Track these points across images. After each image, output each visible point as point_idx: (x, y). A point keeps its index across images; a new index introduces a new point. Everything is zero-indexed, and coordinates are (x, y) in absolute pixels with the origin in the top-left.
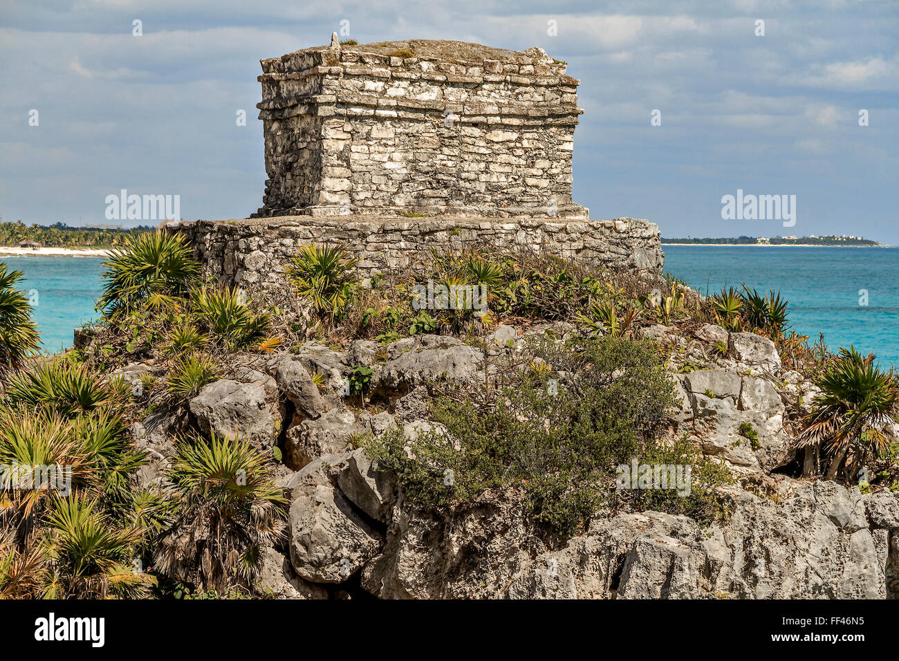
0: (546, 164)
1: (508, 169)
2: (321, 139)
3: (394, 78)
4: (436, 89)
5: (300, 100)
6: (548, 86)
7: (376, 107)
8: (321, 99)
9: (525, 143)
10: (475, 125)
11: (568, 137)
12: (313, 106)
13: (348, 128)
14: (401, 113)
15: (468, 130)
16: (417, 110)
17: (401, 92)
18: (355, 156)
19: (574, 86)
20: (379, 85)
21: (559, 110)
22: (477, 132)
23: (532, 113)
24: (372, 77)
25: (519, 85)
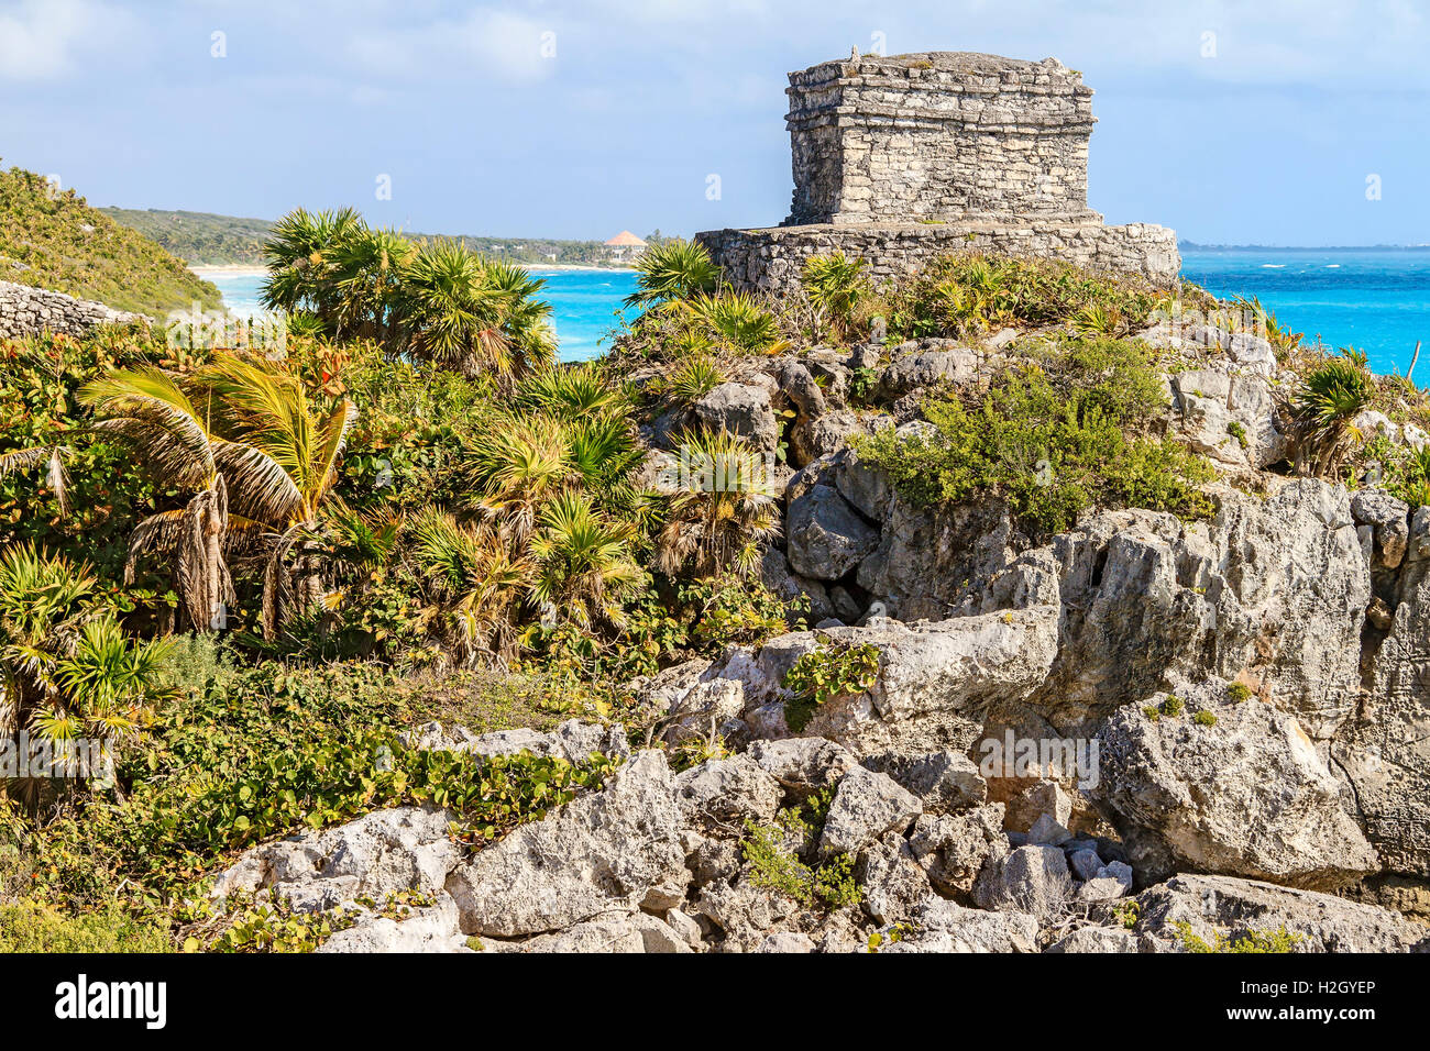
0: (1062, 171)
1: (1024, 176)
2: (842, 149)
3: (911, 90)
4: (954, 100)
5: (822, 110)
6: (1063, 96)
7: (894, 118)
8: (841, 110)
9: (1041, 152)
10: (992, 134)
11: (1082, 145)
12: (834, 118)
13: (868, 138)
14: (920, 124)
15: (986, 140)
16: (935, 120)
17: (919, 103)
18: (874, 166)
19: (1087, 95)
20: (898, 97)
21: (1074, 119)
22: (992, 140)
23: (1048, 121)
24: (890, 89)
25: (1035, 95)
